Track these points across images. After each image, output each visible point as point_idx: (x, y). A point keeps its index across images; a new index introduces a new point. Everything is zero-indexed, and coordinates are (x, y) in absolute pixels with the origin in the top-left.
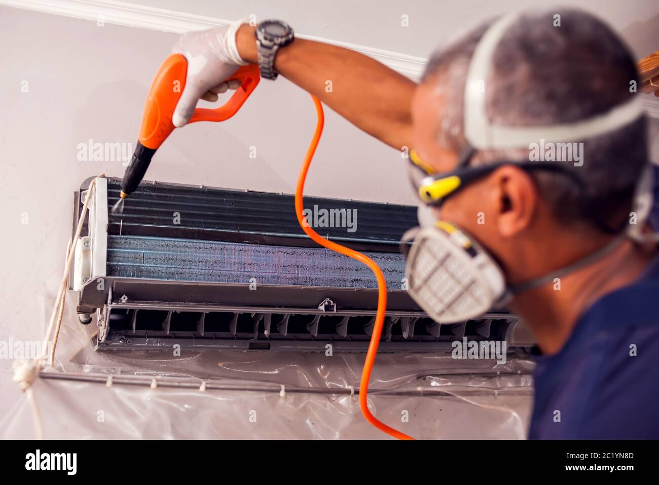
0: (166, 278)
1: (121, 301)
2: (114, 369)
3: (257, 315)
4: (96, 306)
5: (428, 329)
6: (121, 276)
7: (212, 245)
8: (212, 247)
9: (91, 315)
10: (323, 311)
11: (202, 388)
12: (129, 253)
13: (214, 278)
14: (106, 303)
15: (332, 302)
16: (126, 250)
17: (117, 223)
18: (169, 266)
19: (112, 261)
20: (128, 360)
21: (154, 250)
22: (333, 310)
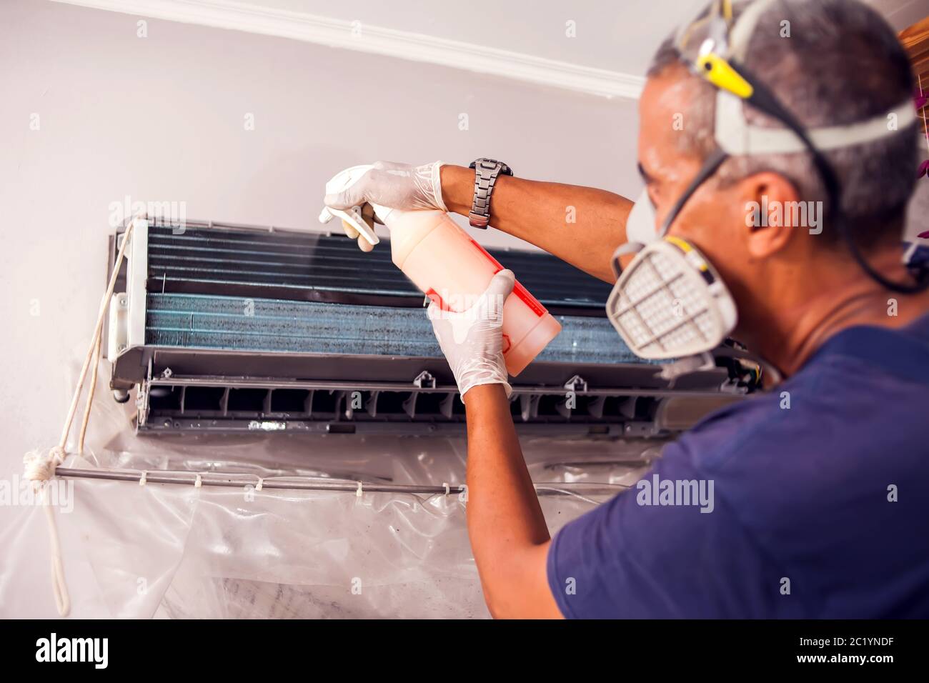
0: (220, 346)
1: (164, 376)
2: (160, 458)
3: (337, 392)
4: (134, 381)
5: (557, 408)
6: (164, 344)
7: (279, 305)
8: (279, 308)
9: (129, 392)
10: (418, 387)
11: (259, 487)
12: (174, 315)
13: (282, 346)
14: (146, 378)
15: (430, 376)
16: (169, 312)
17: (158, 278)
18: (224, 331)
19: (153, 326)
20: (177, 446)
21: (207, 311)
22: (431, 386)
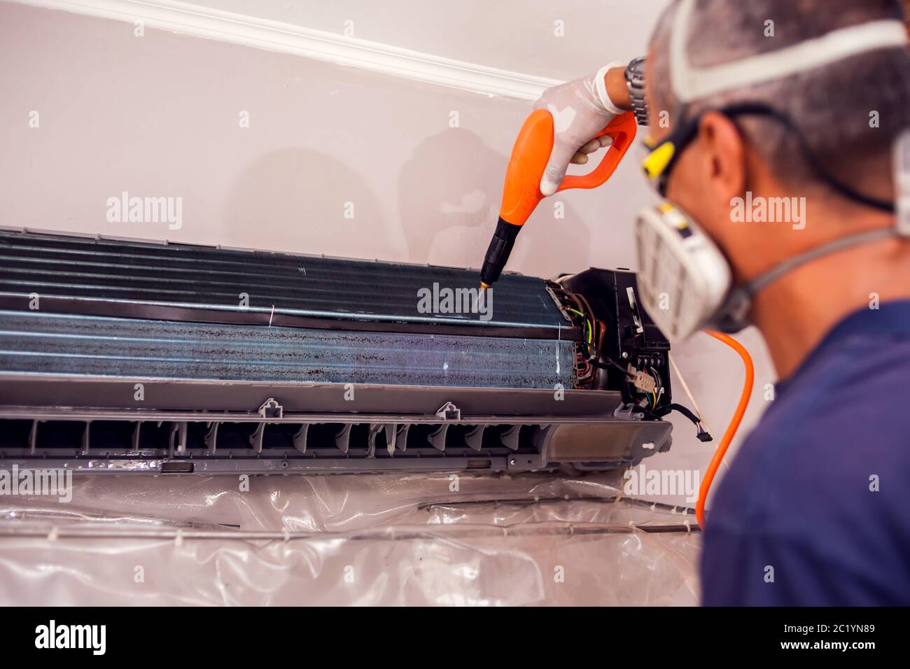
5: (430, 440)
7: (95, 322)
8: (96, 326)
10: (262, 416)
15: (277, 404)
22: (278, 416)
